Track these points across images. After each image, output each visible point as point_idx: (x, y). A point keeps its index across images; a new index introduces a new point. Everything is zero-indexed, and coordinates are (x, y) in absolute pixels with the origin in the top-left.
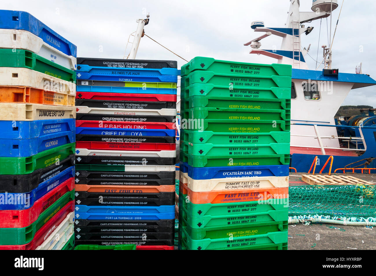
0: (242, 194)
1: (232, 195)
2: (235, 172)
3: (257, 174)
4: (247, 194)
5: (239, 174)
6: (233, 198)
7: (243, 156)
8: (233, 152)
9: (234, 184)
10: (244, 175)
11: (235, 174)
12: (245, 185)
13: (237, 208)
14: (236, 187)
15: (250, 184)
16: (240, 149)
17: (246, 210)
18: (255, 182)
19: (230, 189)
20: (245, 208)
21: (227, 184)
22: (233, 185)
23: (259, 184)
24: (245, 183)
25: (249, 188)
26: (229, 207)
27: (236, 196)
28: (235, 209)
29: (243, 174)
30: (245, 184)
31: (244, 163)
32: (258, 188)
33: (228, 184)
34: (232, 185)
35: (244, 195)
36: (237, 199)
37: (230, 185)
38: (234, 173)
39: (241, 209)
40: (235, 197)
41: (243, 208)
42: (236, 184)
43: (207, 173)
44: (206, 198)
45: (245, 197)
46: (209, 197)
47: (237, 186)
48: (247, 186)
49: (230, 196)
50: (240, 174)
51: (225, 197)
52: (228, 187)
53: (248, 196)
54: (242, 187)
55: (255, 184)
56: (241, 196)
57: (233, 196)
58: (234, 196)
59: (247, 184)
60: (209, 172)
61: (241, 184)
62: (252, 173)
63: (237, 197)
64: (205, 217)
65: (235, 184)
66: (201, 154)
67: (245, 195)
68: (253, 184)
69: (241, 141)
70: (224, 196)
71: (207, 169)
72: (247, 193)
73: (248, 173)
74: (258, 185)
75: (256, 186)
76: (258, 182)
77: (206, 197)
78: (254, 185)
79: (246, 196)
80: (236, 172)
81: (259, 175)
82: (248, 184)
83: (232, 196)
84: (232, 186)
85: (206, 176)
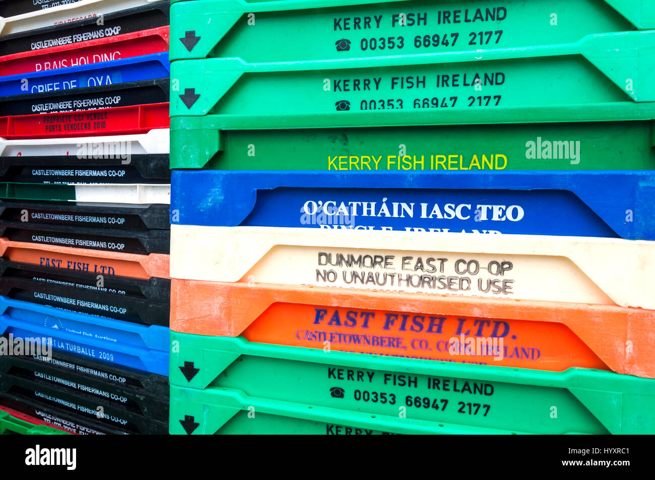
0: (405, 316)
1: (352, 314)
2: (365, 204)
3: (495, 218)
4: (437, 322)
5: (388, 215)
6: (358, 330)
7: (412, 114)
8: (354, 97)
9: (361, 261)
10: (416, 222)
11: (365, 214)
12: (420, 272)
13: (377, 386)
14: (371, 279)
15: (449, 267)
16: (393, 84)
17: (427, 403)
18: (484, 263)
19: (340, 282)
20: (422, 391)
21: (323, 258)
22: (355, 268)
23: (508, 275)
24: (420, 261)
25: (446, 291)
26: (333, 371)
27: (369, 324)
28: (364, 385)
29: (411, 215)
30: (419, 265)
31: (419, 159)
32: (502, 295)
33: (329, 260)
34: (349, 264)
35: (414, 321)
36: (378, 341)
37: (339, 263)
38: (360, 209)
39: (402, 392)
40: (365, 325)
41: (413, 392)
42: (374, 264)
43: (215, 196)
44: (216, 312)
45: (423, 335)
46: (228, 311)
47: (378, 276)
48: (433, 279)
49: (343, 318)
50: (391, 212)
51: (316, 322)
52: (331, 276)
53: (439, 331)
54: (404, 283)
55: (484, 275)
56: (403, 328)
57: (354, 322)
58: (360, 321)
59: (434, 268)
60: (226, 191)
61: (397, 262)
62: (464, 212)
63: (376, 328)
64: (210, 395)
65: (368, 261)
66: (189, 106)
67: (422, 328)
68: (468, 270)
69: (397, 42)
70: (312, 316)
71: (217, 176)
72: (433, 318)
73: (443, 211)
74: (500, 277)
75: (491, 283)
76: (504, 266)
77: (214, 308)
78: (474, 279)
79: (430, 330)
80: (373, 204)
81: (506, 227)
82: (442, 269)
83: (350, 323)
84: (349, 270)
85: (213, 208)
